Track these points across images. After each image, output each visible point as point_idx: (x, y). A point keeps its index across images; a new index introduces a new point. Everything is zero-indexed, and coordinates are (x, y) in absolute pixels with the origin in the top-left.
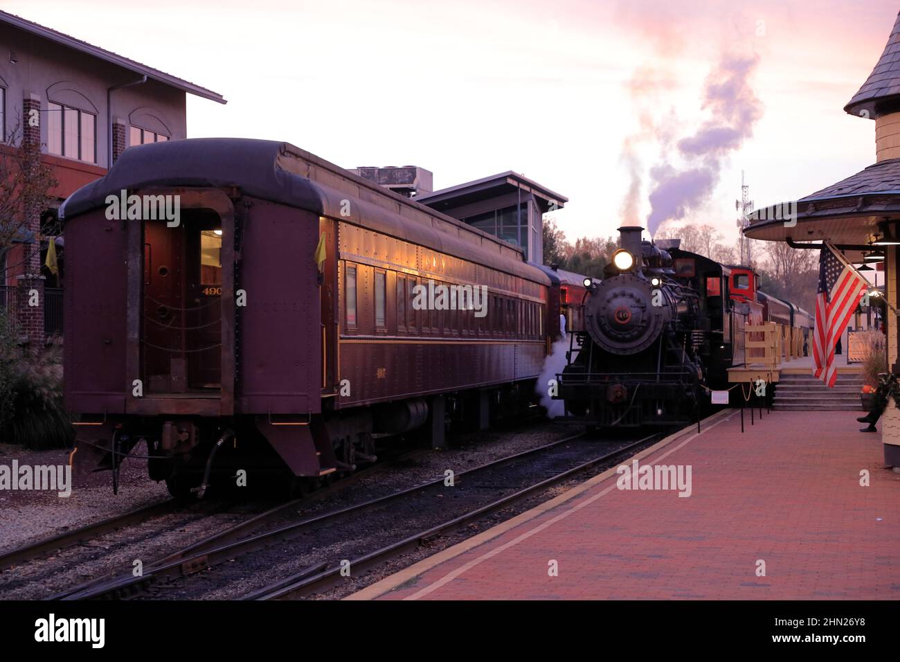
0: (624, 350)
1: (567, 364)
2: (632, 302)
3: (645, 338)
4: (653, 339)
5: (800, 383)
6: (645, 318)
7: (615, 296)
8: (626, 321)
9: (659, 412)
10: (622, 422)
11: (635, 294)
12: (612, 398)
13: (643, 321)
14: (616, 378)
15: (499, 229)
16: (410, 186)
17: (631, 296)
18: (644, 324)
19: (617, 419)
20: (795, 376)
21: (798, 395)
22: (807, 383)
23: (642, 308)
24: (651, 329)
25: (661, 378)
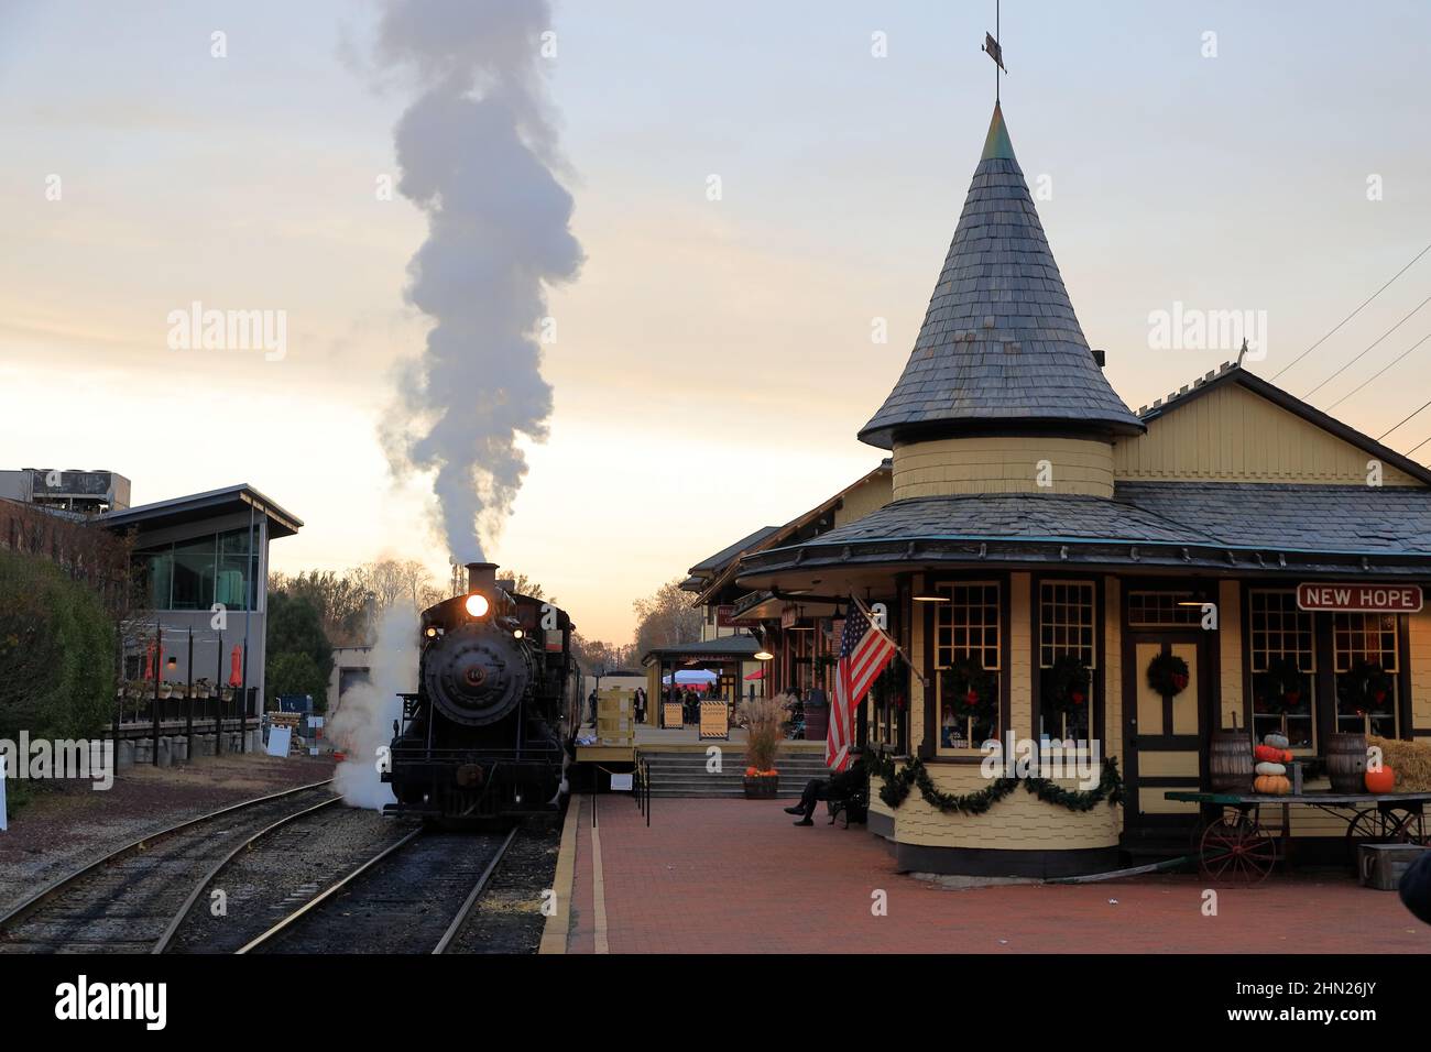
0: (475, 719)
1: (394, 736)
2: (487, 658)
3: (502, 704)
4: (512, 707)
5: (663, 763)
6: (502, 680)
7: (466, 651)
8: (480, 682)
9: (518, 799)
10: (474, 812)
11: (491, 649)
12: (462, 781)
13: (500, 683)
14: (469, 755)
15: (219, 558)
16: (102, 496)
17: (487, 651)
18: (501, 687)
19: (466, 809)
20: (656, 754)
21: (663, 778)
22: (671, 763)
23: (500, 666)
24: (510, 694)
25: (521, 756)
